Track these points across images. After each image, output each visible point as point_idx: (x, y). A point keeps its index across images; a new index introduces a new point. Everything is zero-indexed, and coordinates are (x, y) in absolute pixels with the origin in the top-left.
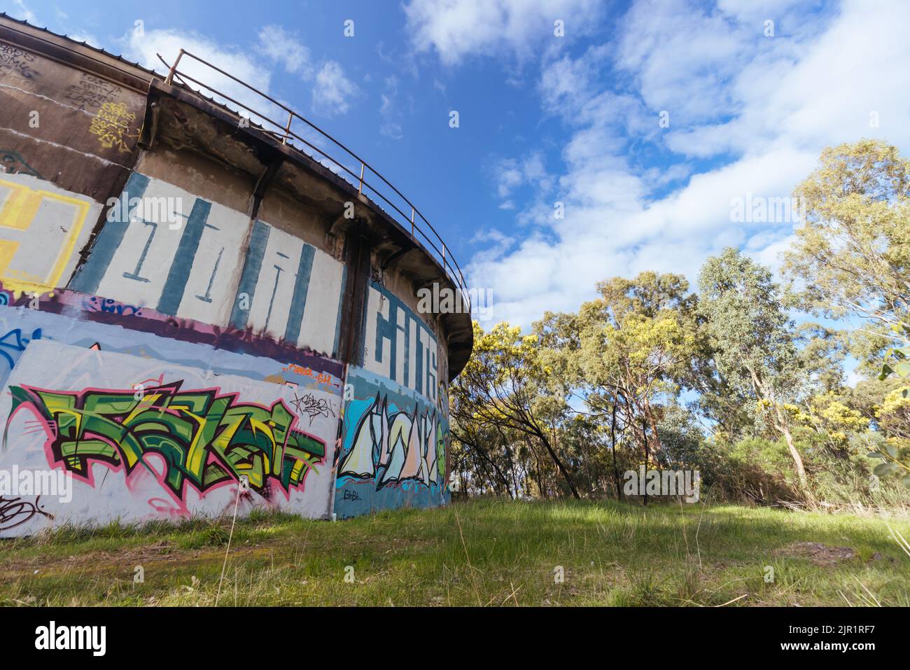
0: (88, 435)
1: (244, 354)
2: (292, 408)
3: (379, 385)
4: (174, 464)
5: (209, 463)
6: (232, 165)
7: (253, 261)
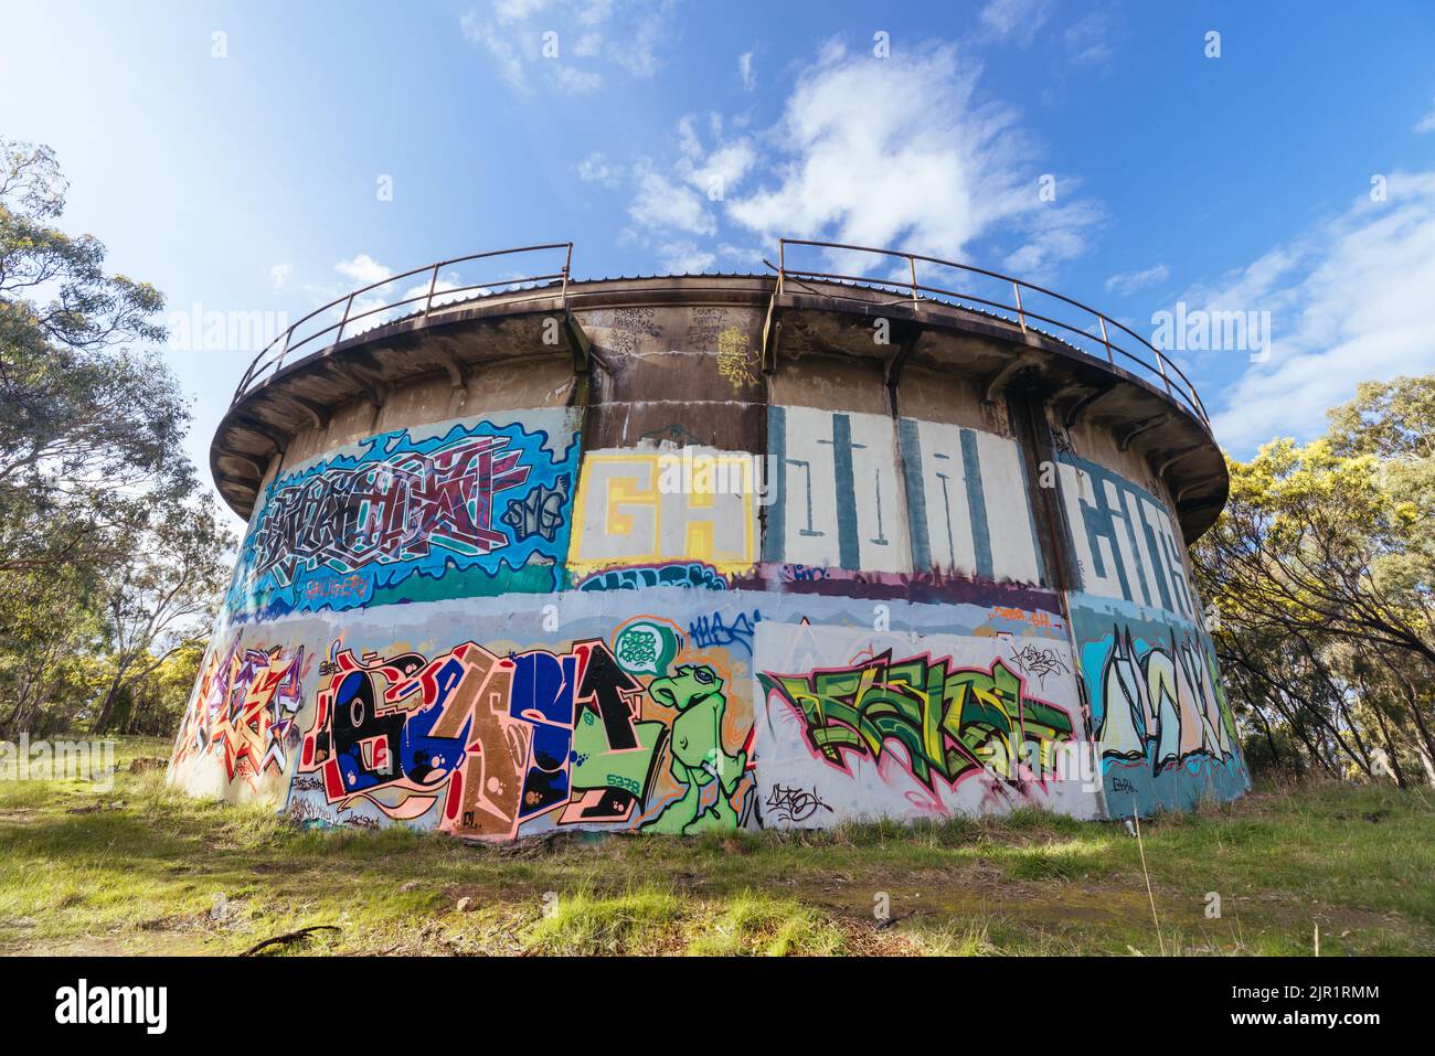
0: (831, 721)
1: (942, 604)
2: (1015, 668)
3: (1112, 613)
4: (916, 753)
5: (947, 748)
6: (853, 356)
7: (913, 475)
